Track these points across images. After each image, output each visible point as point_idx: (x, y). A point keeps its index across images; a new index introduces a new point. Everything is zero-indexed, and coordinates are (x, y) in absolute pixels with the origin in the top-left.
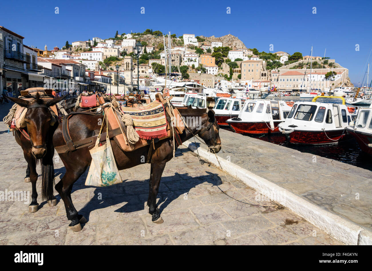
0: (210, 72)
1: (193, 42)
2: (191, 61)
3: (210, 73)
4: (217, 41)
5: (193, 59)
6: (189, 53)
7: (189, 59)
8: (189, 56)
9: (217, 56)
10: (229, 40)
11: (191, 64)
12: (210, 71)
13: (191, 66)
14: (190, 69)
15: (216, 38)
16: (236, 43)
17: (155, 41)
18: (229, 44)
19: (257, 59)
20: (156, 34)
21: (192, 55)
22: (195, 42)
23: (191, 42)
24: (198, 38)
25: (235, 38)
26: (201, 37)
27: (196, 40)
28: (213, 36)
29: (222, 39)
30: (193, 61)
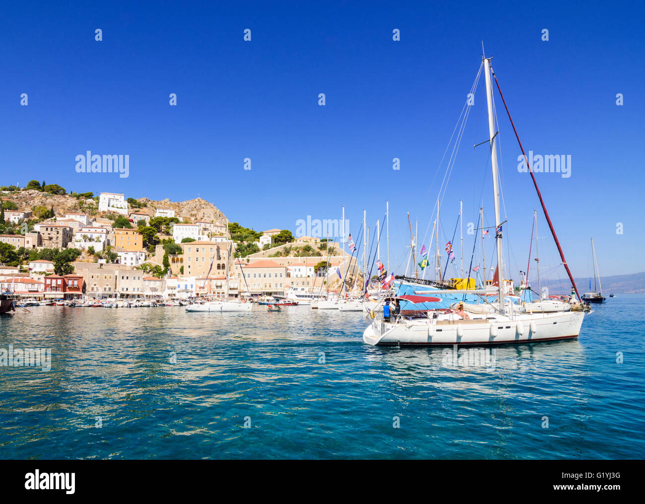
0: (125, 261)
1: (118, 208)
2: (90, 240)
3: (125, 263)
4: (171, 208)
5: (95, 236)
6: (98, 226)
7: (85, 237)
8: (89, 230)
9: (146, 232)
10: (195, 207)
11: (87, 245)
12: (125, 259)
13: (87, 249)
14: (83, 254)
15: (172, 203)
16: (204, 214)
17: (42, 202)
18: (191, 214)
19: (222, 240)
20: (51, 190)
21: (102, 230)
22: (121, 208)
23: (113, 206)
24: (131, 201)
25: (206, 205)
26: (141, 200)
27: (126, 204)
28: (167, 200)
29: (182, 205)
30: (93, 240)
